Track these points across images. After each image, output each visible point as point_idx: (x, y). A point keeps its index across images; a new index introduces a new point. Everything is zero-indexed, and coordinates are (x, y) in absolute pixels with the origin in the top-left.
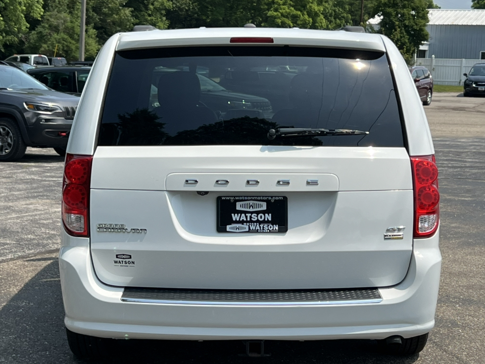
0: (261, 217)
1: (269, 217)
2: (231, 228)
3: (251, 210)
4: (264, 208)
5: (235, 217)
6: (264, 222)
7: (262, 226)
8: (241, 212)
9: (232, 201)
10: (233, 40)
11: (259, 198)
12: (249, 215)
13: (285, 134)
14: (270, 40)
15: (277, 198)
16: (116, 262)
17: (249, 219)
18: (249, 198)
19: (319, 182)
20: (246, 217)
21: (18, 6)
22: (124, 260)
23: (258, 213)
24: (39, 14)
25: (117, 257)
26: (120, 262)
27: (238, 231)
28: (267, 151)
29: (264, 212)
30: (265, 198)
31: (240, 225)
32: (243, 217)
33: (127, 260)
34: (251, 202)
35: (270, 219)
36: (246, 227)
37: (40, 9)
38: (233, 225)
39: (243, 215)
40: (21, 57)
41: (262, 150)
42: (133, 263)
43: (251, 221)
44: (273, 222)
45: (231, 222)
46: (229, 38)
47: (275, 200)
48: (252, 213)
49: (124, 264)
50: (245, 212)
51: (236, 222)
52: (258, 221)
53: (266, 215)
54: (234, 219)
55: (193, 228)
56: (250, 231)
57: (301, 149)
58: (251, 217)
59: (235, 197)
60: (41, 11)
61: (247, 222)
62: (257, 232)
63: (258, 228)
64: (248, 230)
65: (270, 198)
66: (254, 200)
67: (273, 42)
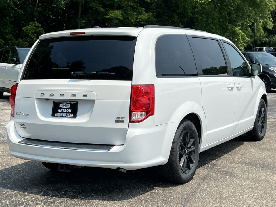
0: (68, 111)
1: (70, 111)
2: (56, 115)
3: (65, 107)
4: (69, 107)
6: (69, 113)
7: (67, 114)
8: (61, 108)
9: (58, 103)
10: (71, 34)
11: (68, 102)
12: (63, 109)
13: (79, 74)
14: (84, 33)
15: (74, 103)
16: (21, 127)
17: (63, 111)
18: (64, 102)
19: (88, 96)
20: (62, 110)
21: (259, 23)
23: (67, 108)
24: (271, 26)
25: (21, 125)
27: (59, 116)
28: (70, 82)
29: (69, 108)
30: (70, 102)
31: (60, 114)
32: (61, 111)
34: (65, 104)
35: (71, 112)
36: (62, 114)
37: (271, 24)
39: (61, 109)
40: (259, 48)
41: (69, 81)
42: (25, 128)
43: (64, 112)
44: (71, 113)
45: (57, 112)
46: (69, 33)
47: (73, 103)
48: (64, 108)
49: (23, 128)
50: (62, 108)
51: (59, 112)
52: (66, 112)
53: (70, 110)
54: (58, 111)
55: (44, 115)
56: (63, 117)
57: (84, 81)
58: (64, 110)
59: (59, 101)
60: (272, 25)
61: (62, 112)
62: (65, 117)
63: (66, 115)
64: (62, 116)
65: (71, 102)
66: (66, 103)
67: (85, 34)
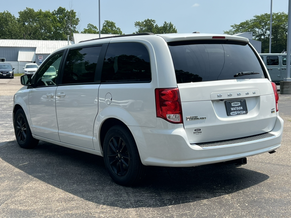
0: (239, 108)
1: (242, 108)
2: (232, 114)
3: (236, 106)
4: (240, 105)
5: (232, 109)
6: (241, 110)
8: (233, 107)
9: (230, 103)
12: (236, 108)
14: (224, 37)
16: (194, 133)
18: (235, 101)
19: (256, 93)
22: (197, 132)
23: (238, 106)
25: (195, 131)
26: (196, 133)
27: (234, 114)
29: (240, 106)
30: (239, 101)
31: (234, 112)
32: (234, 109)
33: (199, 131)
34: (236, 103)
38: (232, 112)
42: (201, 132)
43: (237, 110)
44: (243, 110)
45: (231, 111)
46: (212, 36)
47: (242, 101)
48: (236, 107)
49: (197, 133)
50: (235, 107)
51: (233, 111)
52: (239, 110)
56: (238, 114)
59: (231, 101)
61: (236, 111)
62: (240, 114)
63: (240, 112)
64: (237, 114)
